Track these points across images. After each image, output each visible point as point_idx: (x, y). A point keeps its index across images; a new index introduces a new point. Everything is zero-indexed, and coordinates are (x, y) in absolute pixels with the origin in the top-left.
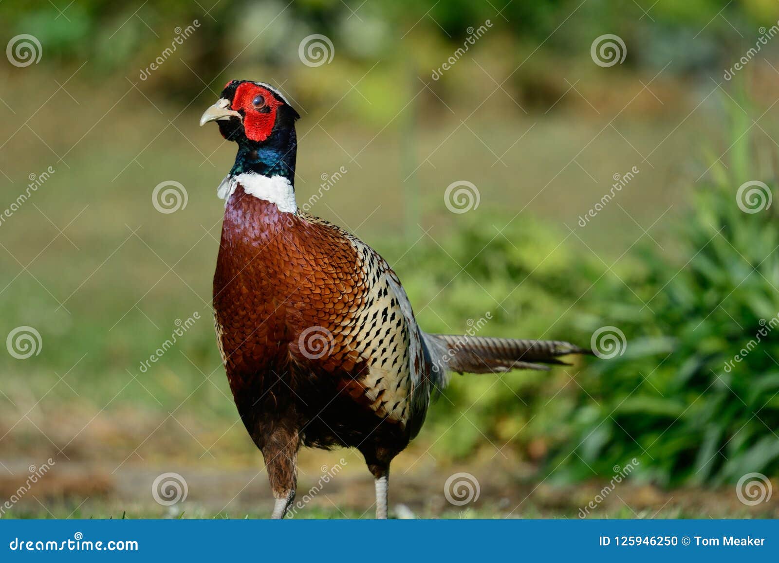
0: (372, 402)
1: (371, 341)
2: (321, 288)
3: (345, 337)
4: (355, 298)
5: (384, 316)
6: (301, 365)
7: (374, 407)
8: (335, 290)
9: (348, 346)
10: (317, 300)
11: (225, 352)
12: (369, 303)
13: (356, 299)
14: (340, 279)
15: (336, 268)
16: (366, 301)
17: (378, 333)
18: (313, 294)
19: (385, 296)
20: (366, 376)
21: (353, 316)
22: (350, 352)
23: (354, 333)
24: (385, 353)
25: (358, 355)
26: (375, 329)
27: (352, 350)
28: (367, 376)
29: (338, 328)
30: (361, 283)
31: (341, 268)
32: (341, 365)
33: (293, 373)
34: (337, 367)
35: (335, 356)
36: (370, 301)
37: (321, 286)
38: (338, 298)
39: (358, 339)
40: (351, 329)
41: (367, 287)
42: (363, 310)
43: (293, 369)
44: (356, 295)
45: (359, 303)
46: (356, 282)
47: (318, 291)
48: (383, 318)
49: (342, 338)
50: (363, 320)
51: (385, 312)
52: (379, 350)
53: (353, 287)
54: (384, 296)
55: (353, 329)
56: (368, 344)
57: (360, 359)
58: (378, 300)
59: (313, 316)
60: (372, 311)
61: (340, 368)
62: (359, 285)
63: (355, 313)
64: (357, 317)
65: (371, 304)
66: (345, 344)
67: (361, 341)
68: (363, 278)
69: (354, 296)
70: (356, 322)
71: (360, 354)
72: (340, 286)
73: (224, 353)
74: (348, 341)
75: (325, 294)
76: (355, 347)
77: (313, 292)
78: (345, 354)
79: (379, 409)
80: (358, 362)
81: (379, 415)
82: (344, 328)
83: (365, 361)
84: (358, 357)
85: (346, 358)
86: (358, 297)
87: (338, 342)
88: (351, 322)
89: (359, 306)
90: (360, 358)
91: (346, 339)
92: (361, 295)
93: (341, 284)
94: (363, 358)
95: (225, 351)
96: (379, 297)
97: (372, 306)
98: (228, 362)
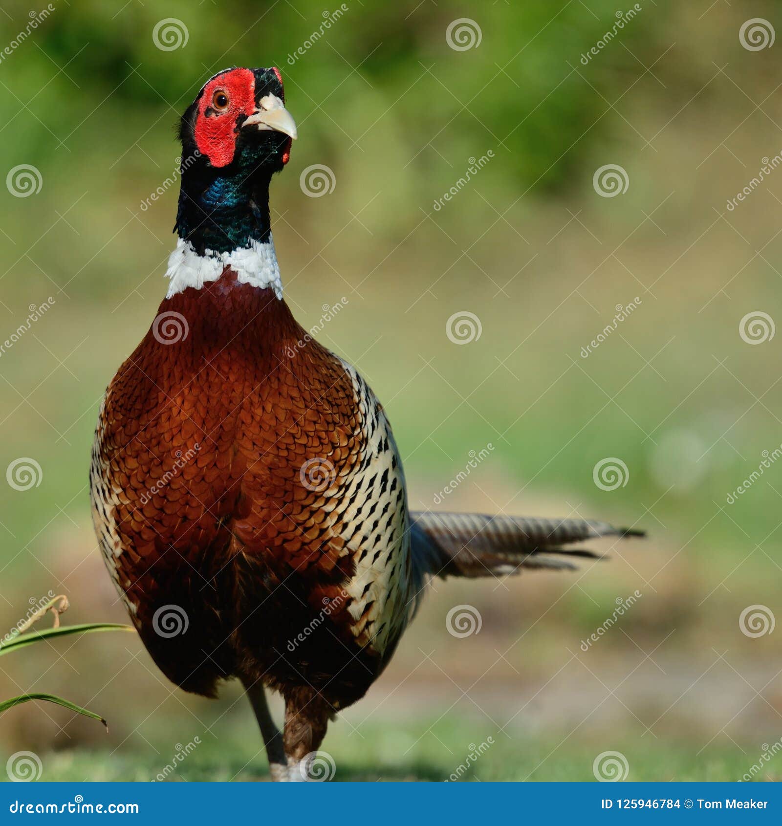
0: (354, 622)
1: (362, 522)
2: (308, 436)
3: (327, 514)
4: (349, 454)
5: (383, 483)
6: (253, 560)
7: (355, 630)
8: (326, 441)
9: (330, 529)
10: (298, 454)
11: (120, 535)
12: (366, 462)
13: (350, 456)
14: (335, 424)
15: (332, 406)
16: (362, 459)
17: (373, 509)
18: (295, 443)
19: (387, 451)
20: (351, 578)
21: (342, 482)
22: (331, 539)
23: (340, 509)
24: (378, 543)
25: (342, 544)
26: (370, 503)
27: (335, 536)
28: (353, 578)
29: (318, 500)
30: (359, 430)
31: (338, 405)
32: (318, 560)
33: (237, 574)
34: (310, 564)
35: (310, 545)
36: (367, 458)
37: (309, 433)
38: (327, 453)
39: (346, 519)
40: (337, 502)
41: (365, 436)
42: (356, 473)
43: (238, 567)
44: (351, 449)
45: (354, 461)
46: (353, 429)
47: (303, 441)
48: (382, 486)
49: (322, 516)
50: (355, 489)
51: (385, 479)
52: (372, 538)
53: (349, 437)
54: (385, 451)
55: (340, 501)
56: (358, 528)
57: (345, 552)
58: (377, 458)
59: (286, 479)
60: (368, 474)
61: (316, 565)
62: (356, 433)
63: (346, 478)
64: (347, 483)
65: (368, 464)
66: (325, 526)
67: (349, 521)
68: (361, 421)
69: (348, 452)
70: (345, 491)
71: (346, 542)
72: (333, 435)
73: (117, 538)
74: (331, 522)
75: (312, 447)
76: (340, 530)
77: (296, 440)
78: (325, 543)
79: (362, 634)
80: (342, 555)
81: (359, 643)
82: (328, 500)
83: (352, 554)
84: (343, 547)
85: (326, 548)
86: (354, 452)
87: (317, 522)
88: (338, 492)
89: (352, 467)
90: (345, 549)
91: (328, 518)
92: (358, 449)
93: (335, 432)
94: (349, 550)
95: (118, 533)
96: (379, 453)
97: (369, 467)
98: (125, 553)
